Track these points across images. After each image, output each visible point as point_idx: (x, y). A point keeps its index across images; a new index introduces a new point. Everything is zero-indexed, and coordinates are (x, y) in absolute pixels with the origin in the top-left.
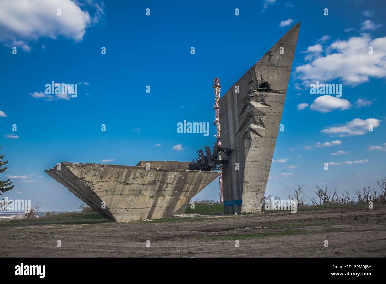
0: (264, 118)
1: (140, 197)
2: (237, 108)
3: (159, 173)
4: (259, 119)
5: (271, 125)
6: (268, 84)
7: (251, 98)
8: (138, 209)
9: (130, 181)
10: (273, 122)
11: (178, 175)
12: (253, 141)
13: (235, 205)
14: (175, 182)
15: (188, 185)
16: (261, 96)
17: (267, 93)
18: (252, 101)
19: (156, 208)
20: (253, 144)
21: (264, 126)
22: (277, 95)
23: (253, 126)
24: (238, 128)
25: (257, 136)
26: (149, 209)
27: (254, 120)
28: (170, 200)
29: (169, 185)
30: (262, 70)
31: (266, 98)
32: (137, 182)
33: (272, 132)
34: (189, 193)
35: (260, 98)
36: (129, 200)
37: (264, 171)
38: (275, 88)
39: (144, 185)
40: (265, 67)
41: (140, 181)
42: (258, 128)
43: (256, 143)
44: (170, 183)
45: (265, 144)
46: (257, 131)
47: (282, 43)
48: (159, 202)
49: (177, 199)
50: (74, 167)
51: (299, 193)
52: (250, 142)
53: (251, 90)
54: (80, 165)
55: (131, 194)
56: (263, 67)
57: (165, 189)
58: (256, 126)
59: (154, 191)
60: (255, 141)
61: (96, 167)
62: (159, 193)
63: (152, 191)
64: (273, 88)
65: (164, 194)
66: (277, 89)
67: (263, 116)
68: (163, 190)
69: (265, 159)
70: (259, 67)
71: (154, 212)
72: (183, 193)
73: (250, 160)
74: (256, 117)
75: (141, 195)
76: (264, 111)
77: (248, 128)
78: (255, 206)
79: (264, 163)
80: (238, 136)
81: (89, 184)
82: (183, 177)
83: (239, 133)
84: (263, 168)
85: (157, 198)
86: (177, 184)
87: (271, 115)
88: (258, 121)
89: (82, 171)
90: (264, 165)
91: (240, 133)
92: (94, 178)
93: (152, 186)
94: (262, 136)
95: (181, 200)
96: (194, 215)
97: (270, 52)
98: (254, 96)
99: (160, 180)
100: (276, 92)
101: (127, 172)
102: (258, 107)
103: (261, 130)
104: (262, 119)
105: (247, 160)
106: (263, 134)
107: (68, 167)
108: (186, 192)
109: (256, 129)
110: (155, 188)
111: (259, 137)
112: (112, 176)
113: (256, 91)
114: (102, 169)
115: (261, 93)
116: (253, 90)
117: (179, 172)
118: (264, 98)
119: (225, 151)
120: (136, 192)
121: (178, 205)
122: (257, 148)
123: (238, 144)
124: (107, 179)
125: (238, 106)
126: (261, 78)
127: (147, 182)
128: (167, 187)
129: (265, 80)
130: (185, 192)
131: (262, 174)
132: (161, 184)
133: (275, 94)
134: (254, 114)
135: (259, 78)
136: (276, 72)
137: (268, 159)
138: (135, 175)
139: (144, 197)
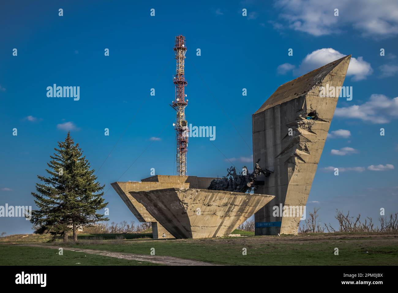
0: (309, 145)
1: (214, 216)
2: (280, 130)
3: (232, 196)
4: (304, 146)
5: (315, 151)
6: (315, 113)
7: (299, 125)
8: (210, 227)
9: (211, 203)
10: (317, 149)
11: (244, 198)
12: (297, 166)
13: (271, 227)
14: (241, 205)
15: (248, 207)
16: (308, 124)
17: (314, 121)
18: (299, 128)
19: (222, 226)
20: (296, 169)
21: (308, 152)
22: (323, 123)
23: (298, 151)
24: (279, 150)
25: (300, 161)
26: (217, 228)
27: (300, 146)
28: (233, 219)
29: (236, 207)
30: (313, 100)
31: (313, 126)
32: (216, 204)
33: (315, 158)
34: (247, 214)
35: (307, 126)
36: (206, 219)
37: (303, 194)
38: (322, 117)
39: (219, 206)
40: (315, 97)
41: (217, 203)
42: (302, 154)
43: (299, 167)
44: (237, 205)
45: (307, 169)
46: (301, 156)
47: (333, 74)
48: (225, 221)
49: (238, 219)
50: (180, 192)
51: (314, 217)
52: (294, 167)
53: (299, 117)
54: (184, 191)
55: (209, 214)
56: (313, 97)
57: (233, 210)
58: (301, 151)
59: (224, 211)
60: (298, 166)
61: (193, 192)
62: (227, 214)
63: (223, 212)
64: (320, 117)
65: (231, 215)
66: (324, 118)
67: (308, 143)
68: (231, 211)
69: (306, 183)
70: (310, 97)
71: (219, 231)
72: (243, 214)
73: (293, 184)
74: (302, 143)
75: (215, 215)
76: (310, 139)
77: (293, 153)
78: (293, 229)
79: (305, 187)
80: (280, 159)
81: (185, 206)
82: (247, 200)
83: (280, 156)
84: (303, 192)
85: (225, 218)
86: (241, 206)
87: (315, 142)
88: (303, 147)
89: (184, 195)
90: (304, 189)
91: (282, 156)
92: (190, 200)
93: (224, 207)
94: (305, 161)
95: (240, 220)
96: (236, 235)
97: (321, 83)
98: (301, 124)
99: (231, 202)
100: (322, 120)
101: (211, 196)
102: (305, 134)
103: (305, 155)
104: (307, 146)
105: (290, 183)
106: (306, 160)
107: (176, 191)
108: (246, 213)
109: (301, 154)
110: (226, 209)
111: (303, 162)
112: (201, 199)
113: (304, 118)
114: (196, 193)
115: (308, 121)
116: (302, 118)
117: (245, 196)
118: (311, 126)
119: (265, 173)
120: (212, 213)
121: (237, 225)
122: (300, 173)
123: (279, 167)
124: (198, 202)
125: (281, 129)
126: (311, 107)
127: (222, 204)
128: (234, 208)
129: (314, 109)
130: (244, 213)
131: (302, 198)
132: (231, 206)
133: (320, 122)
134: (300, 141)
135: (308, 108)
136: (324, 101)
137: (308, 184)
138: (216, 198)
139: (216, 217)
